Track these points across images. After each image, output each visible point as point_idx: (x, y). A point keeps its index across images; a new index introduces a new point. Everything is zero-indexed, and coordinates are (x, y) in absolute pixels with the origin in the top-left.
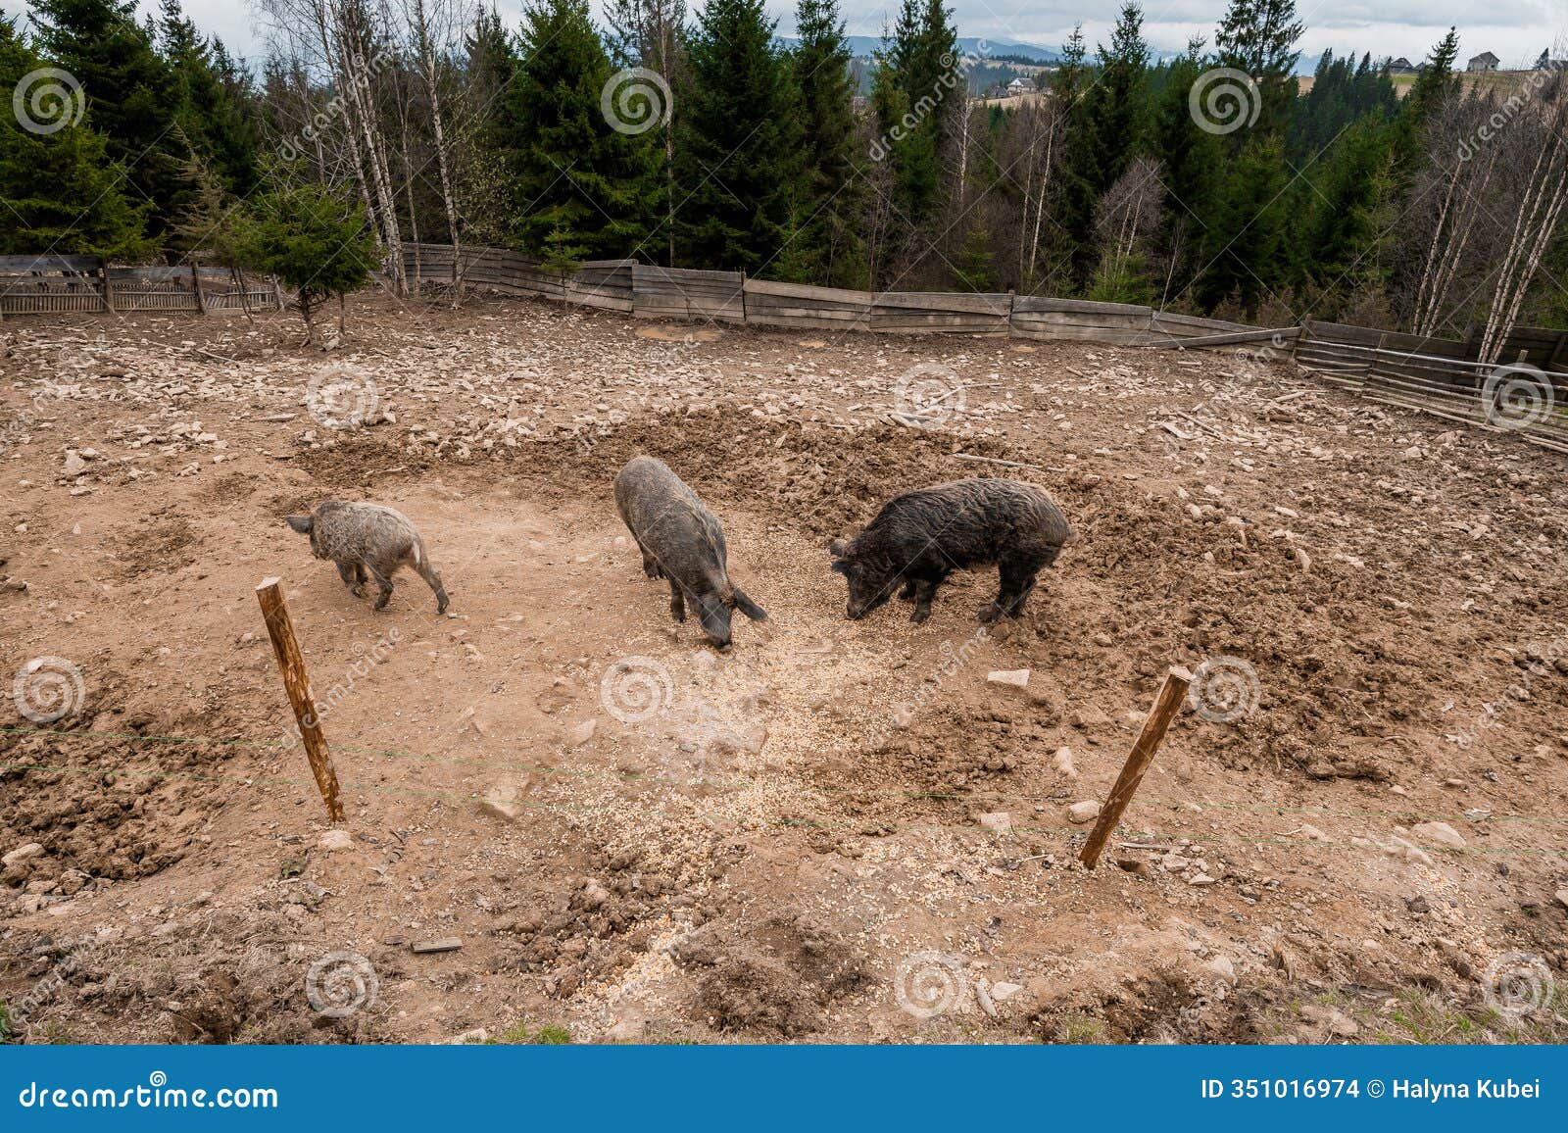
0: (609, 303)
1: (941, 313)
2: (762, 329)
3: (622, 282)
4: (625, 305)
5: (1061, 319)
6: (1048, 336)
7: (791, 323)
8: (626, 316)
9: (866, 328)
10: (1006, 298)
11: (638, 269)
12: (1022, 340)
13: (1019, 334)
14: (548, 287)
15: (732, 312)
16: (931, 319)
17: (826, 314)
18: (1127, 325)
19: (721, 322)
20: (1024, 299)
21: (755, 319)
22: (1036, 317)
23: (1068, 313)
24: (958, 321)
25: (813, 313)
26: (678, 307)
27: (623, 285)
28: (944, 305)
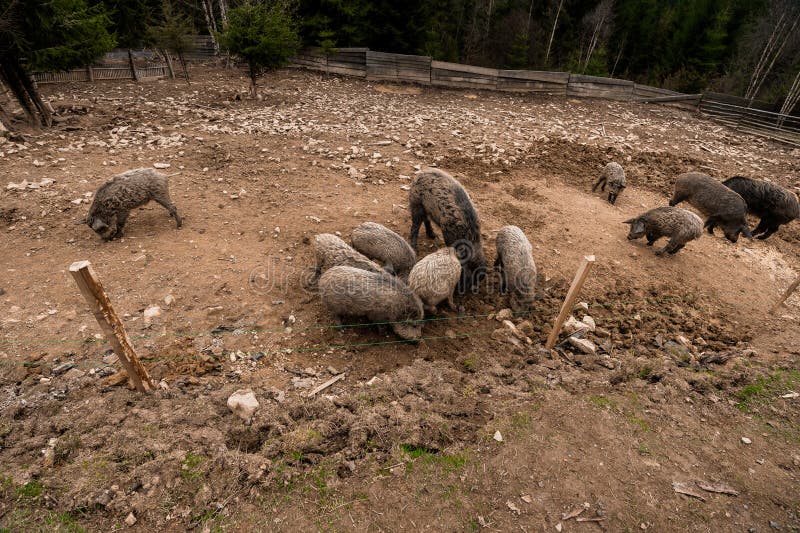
0: (350, 72)
1: (534, 82)
2: (440, 88)
3: (358, 60)
4: (361, 73)
5: (591, 86)
6: (585, 95)
7: (455, 85)
8: (362, 79)
9: (493, 88)
10: (566, 75)
11: (369, 53)
12: (572, 97)
13: (572, 93)
14: (308, 62)
15: (424, 78)
16: (528, 85)
17: (475, 80)
18: (622, 90)
19: (417, 84)
20: (574, 75)
21: (435, 82)
22: (580, 85)
23: (595, 83)
24: (541, 86)
25: (467, 80)
26: (393, 74)
27: (360, 61)
28: (536, 78)
